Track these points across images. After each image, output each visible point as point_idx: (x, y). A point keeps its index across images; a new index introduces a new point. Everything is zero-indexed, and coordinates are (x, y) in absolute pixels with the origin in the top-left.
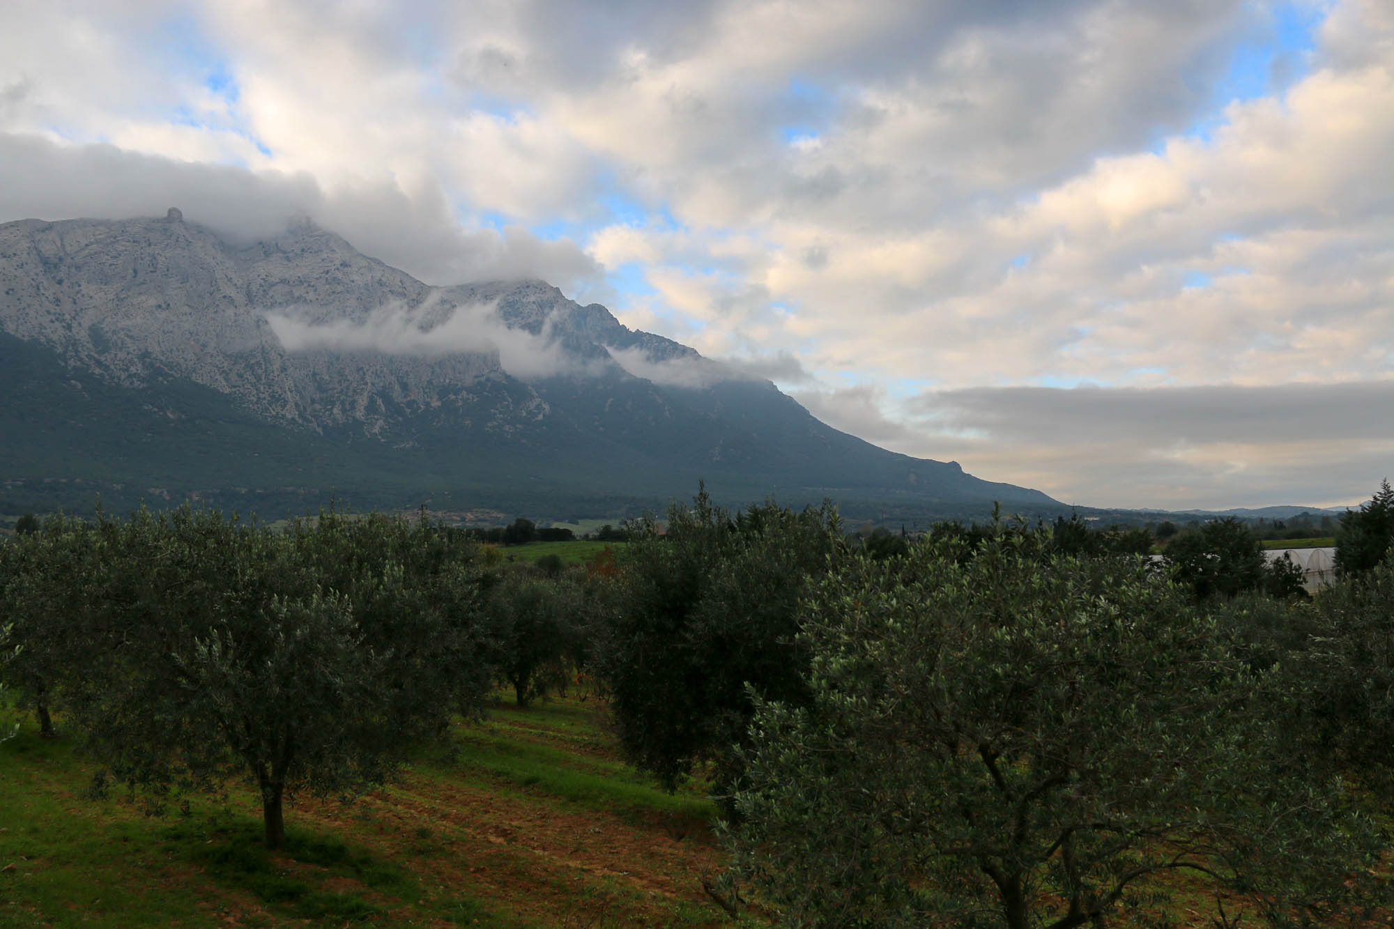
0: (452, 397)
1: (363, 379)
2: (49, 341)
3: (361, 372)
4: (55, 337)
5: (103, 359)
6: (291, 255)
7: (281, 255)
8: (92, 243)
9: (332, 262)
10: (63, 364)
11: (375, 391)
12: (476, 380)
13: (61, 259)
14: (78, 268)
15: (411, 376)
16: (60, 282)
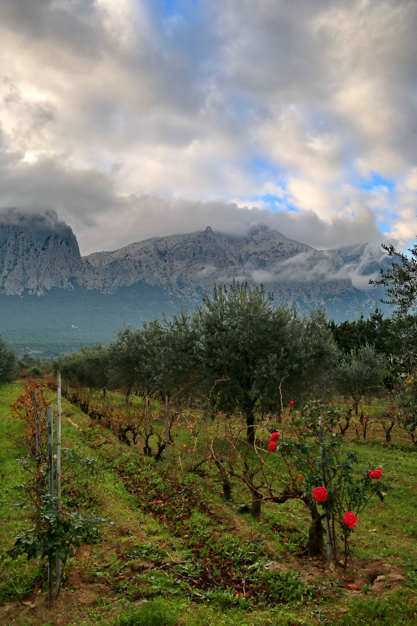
0: (330, 300)
1: (290, 294)
2: (161, 285)
3: (289, 291)
4: (163, 283)
5: (182, 291)
6: (257, 242)
7: (254, 242)
8: (177, 244)
9: (275, 243)
10: (166, 294)
11: (295, 299)
12: (341, 292)
13: (166, 252)
14: (172, 255)
15: (311, 291)
16: (166, 261)
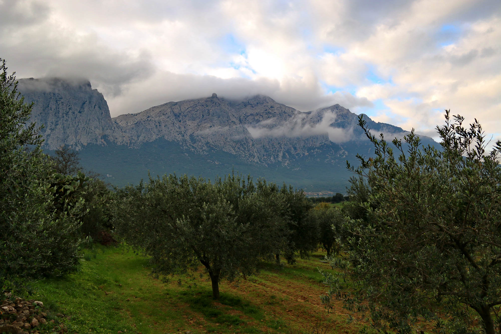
0: (312, 151)
1: (280, 147)
2: (178, 141)
3: (280, 144)
4: (179, 139)
5: (194, 145)
6: (253, 105)
7: (250, 106)
8: (189, 108)
9: (267, 106)
10: (182, 148)
11: (285, 151)
12: (320, 144)
13: (180, 114)
14: (185, 116)
15: (297, 144)
16: (180, 121)
